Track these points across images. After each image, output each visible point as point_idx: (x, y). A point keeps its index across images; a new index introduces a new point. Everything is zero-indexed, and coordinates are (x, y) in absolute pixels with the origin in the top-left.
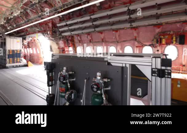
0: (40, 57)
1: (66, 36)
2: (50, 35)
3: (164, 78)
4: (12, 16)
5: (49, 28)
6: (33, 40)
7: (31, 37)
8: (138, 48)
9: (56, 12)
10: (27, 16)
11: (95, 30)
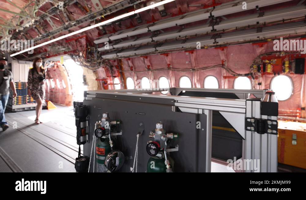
0: (66, 93)
1: (109, 60)
2: (82, 58)
3: (266, 134)
4: (22, 27)
5: (81, 46)
6: (56, 66)
7: (53, 62)
8: (227, 80)
9: (92, 20)
10: (47, 28)
11: (156, 50)
